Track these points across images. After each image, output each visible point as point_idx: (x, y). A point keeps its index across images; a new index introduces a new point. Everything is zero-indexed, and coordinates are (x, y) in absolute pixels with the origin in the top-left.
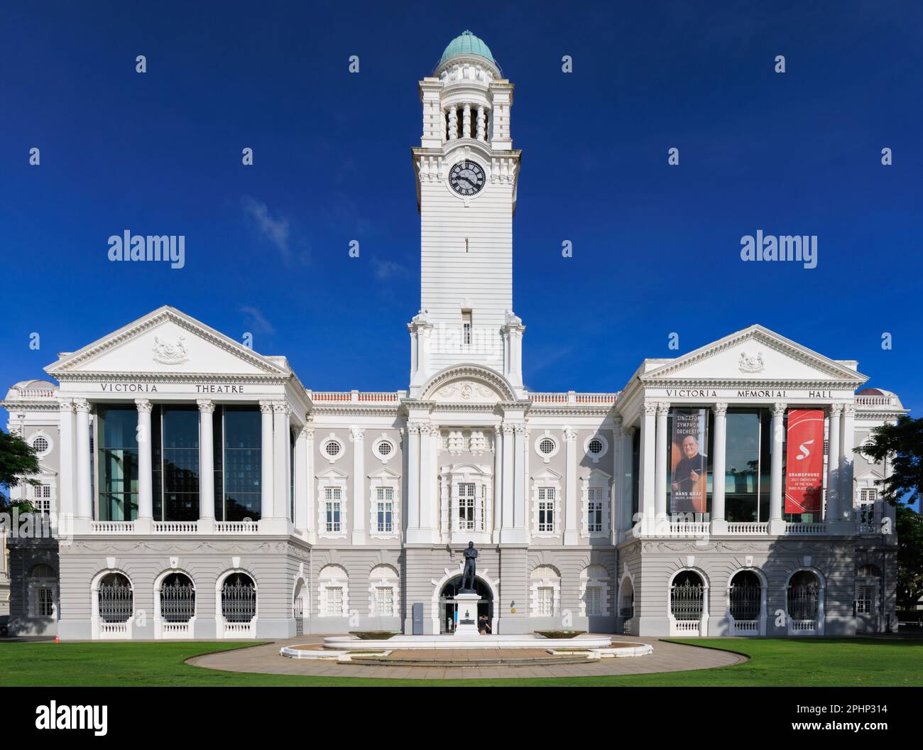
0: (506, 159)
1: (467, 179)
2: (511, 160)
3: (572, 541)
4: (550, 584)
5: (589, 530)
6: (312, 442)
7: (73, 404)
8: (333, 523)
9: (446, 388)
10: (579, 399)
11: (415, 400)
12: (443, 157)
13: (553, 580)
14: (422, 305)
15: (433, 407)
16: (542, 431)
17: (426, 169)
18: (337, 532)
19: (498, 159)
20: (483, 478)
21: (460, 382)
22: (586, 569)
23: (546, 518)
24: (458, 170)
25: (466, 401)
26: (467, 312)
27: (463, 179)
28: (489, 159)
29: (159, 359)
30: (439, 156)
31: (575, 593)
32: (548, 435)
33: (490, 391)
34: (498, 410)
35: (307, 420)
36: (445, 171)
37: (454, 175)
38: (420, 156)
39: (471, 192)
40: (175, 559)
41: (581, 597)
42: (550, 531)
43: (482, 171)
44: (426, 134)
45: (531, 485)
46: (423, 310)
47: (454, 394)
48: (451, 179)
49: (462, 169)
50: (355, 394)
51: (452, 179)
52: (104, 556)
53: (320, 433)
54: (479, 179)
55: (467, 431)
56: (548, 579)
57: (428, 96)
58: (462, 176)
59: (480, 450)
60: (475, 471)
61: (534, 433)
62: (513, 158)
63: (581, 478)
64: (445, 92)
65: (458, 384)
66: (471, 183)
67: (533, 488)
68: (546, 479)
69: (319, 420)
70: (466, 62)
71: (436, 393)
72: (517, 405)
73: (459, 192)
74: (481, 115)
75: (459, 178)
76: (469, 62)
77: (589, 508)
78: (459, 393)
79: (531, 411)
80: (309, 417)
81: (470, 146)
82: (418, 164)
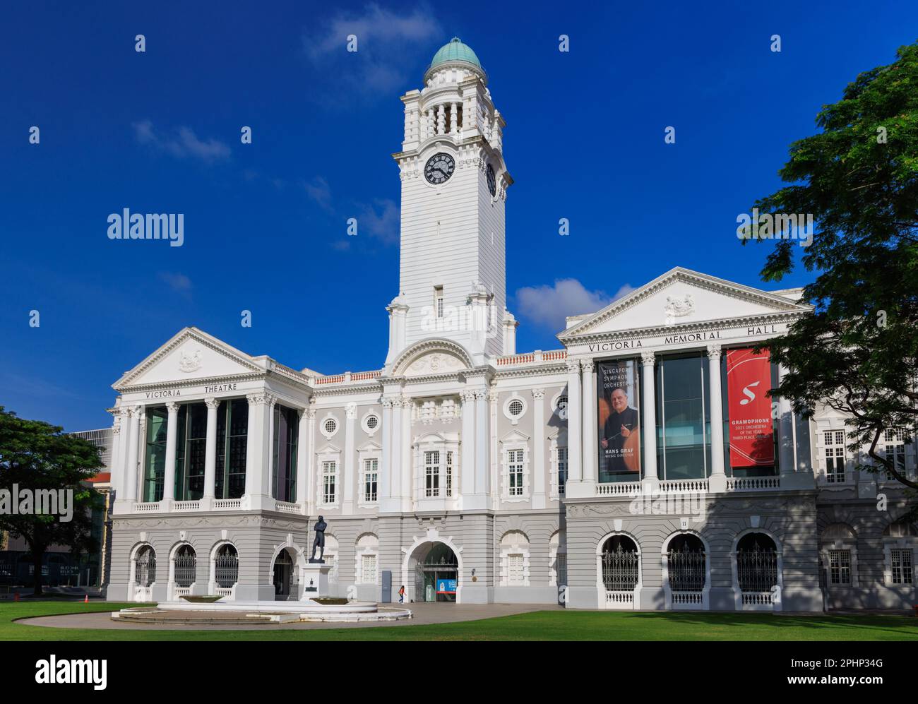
0: (471, 145)
1: (440, 170)
2: (475, 145)
3: (539, 504)
4: (519, 551)
5: (560, 492)
6: (314, 422)
7: (129, 411)
8: (329, 495)
9: (417, 361)
10: (546, 357)
11: (386, 377)
12: (418, 156)
13: (523, 547)
14: (400, 289)
15: (404, 382)
16: (510, 393)
17: (405, 169)
18: (332, 503)
19: (464, 146)
20: (448, 445)
21: (430, 355)
22: (557, 535)
23: (516, 480)
24: (432, 163)
25: (435, 372)
26: (439, 288)
27: (437, 170)
28: (456, 148)
29: (183, 369)
30: (415, 155)
31: (544, 560)
32: (515, 396)
33: (456, 360)
34: (461, 377)
35: (310, 403)
36: (421, 167)
37: (429, 168)
38: (400, 159)
39: (443, 180)
40: (183, 533)
41: (551, 564)
42: (520, 495)
43: (452, 160)
44: (407, 139)
45: (500, 448)
46: (401, 293)
47: (425, 366)
48: (426, 172)
49: (435, 162)
50: (348, 376)
51: (428, 172)
52: (138, 531)
53: (320, 412)
54: (450, 167)
55: (439, 400)
56: (517, 545)
57: (410, 107)
58: (435, 168)
59: (449, 418)
60: (439, 440)
61: (502, 396)
62: (477, 143)
63: (549, 438)
64: (422, 100)
65: (427, 357)
66: (443, 172)
67: (502, 451)
68: (515, 441)
69: (320, 401)
70: (443, 69)
71: (409, 367)
72: (476, 371)
73: (433, 182)
74: (454, 110)
75: (433, 170)
76: (446, 68)
77: (559, 469)
78: (428, 365)
79: (497, 375)
80: (312, 400)
81: (440, 141)
82: (399, 166)
